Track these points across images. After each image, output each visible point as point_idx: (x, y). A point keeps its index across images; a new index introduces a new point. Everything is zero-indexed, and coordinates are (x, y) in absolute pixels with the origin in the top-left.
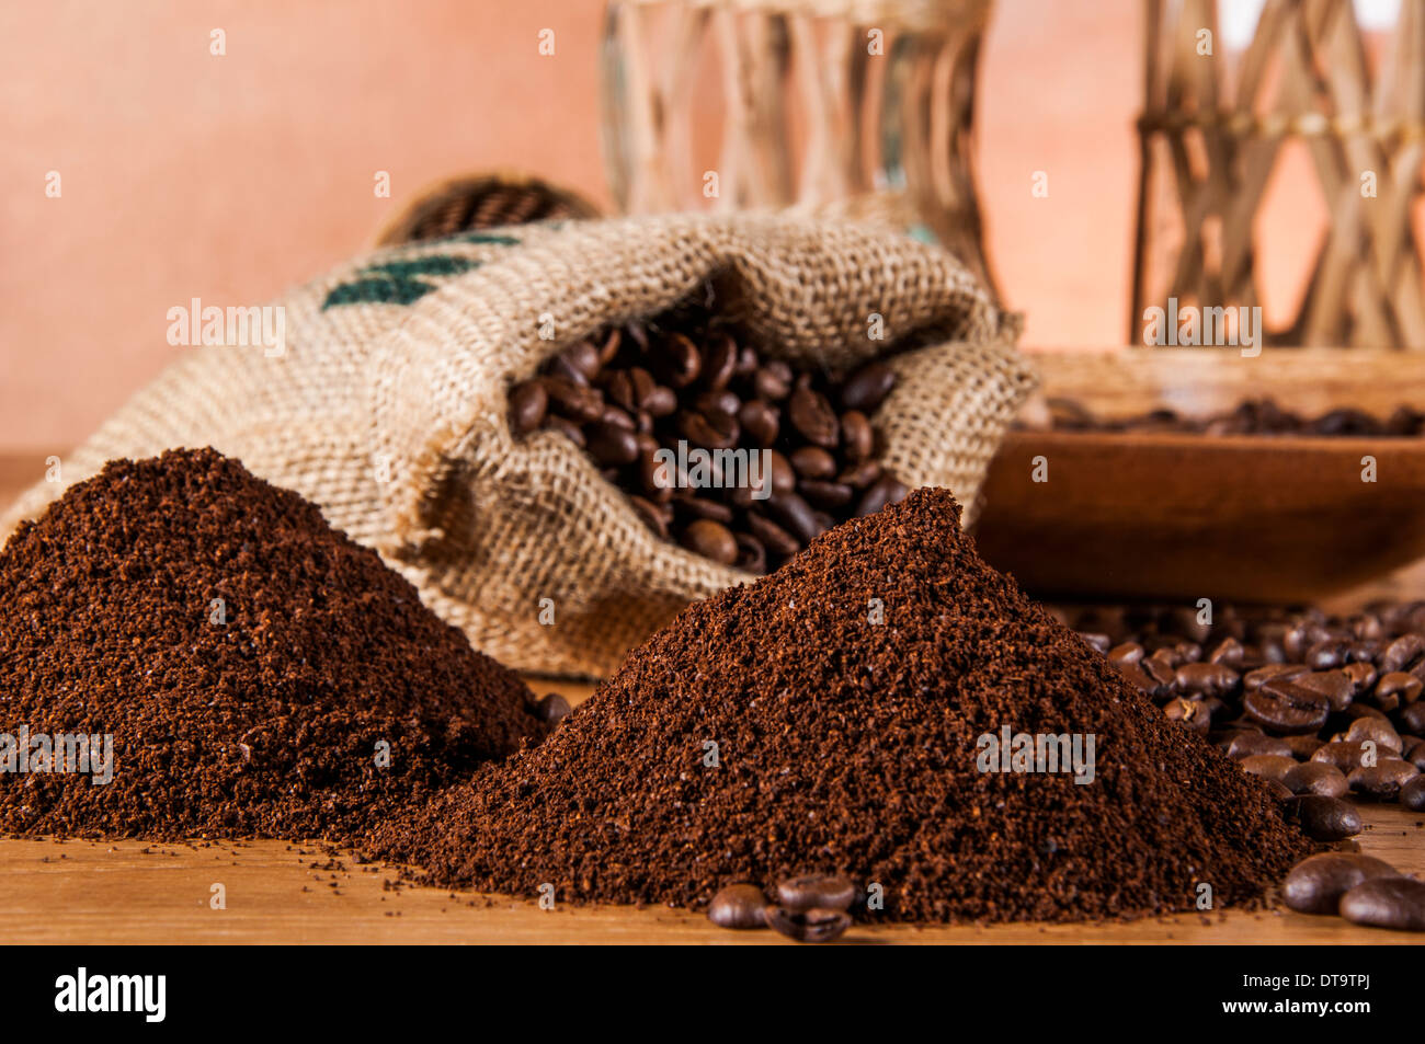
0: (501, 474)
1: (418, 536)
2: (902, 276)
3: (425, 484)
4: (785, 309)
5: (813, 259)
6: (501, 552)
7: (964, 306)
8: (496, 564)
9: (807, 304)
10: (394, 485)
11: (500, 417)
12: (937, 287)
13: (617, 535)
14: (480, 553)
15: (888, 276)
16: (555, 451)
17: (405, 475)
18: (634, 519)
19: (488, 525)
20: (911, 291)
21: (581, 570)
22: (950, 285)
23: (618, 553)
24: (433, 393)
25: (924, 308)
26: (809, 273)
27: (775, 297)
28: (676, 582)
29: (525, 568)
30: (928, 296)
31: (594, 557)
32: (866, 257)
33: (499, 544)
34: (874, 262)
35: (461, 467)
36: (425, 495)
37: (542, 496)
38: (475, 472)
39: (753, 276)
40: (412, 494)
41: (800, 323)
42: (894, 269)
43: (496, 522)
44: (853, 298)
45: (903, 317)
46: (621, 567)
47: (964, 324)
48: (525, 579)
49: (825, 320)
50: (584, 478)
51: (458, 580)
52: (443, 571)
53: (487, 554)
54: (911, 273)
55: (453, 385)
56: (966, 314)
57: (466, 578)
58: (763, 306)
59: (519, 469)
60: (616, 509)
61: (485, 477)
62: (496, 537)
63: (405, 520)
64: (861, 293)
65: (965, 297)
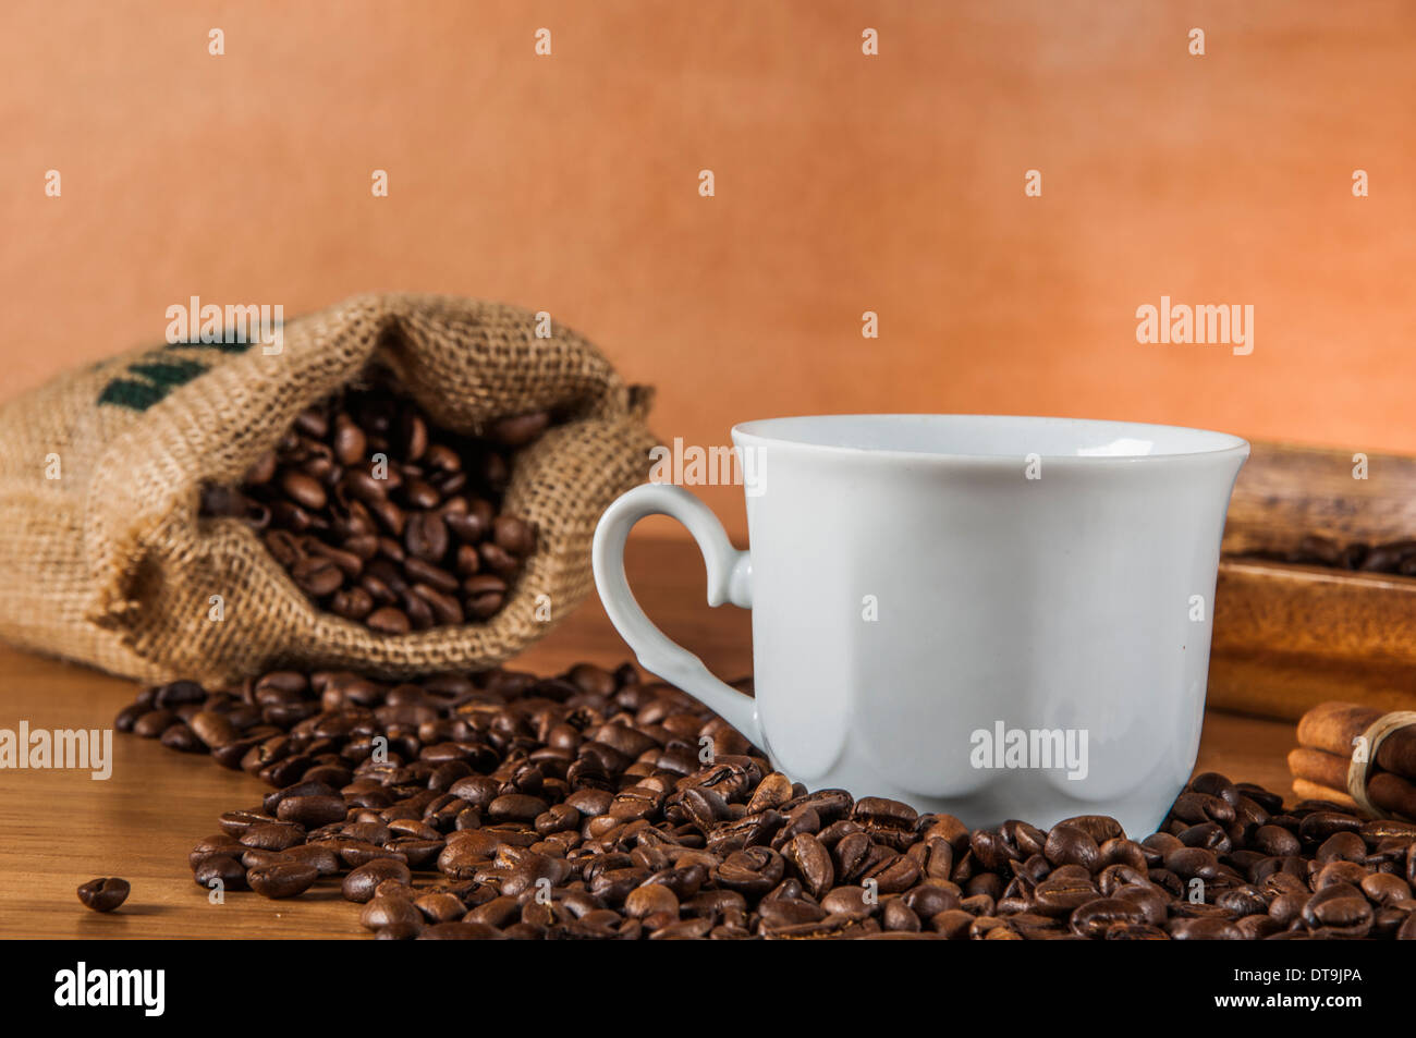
0: (188, 558)
1: (119, 606)
2: (545, 359)
3: (125, 564)
4: (443, 364)
5: (471, 330)
6: (188, 622)
7: (598, 388)
8: (185, 631)
9: (462, 364)
10: (101, 563)
11: (191, 514)
12: (574, 371)
13: (284, 608)
14: (171, 624)
15: (532, 356)
16: (233, 536)
17: (110, 556)
18: (297, 593)
19: (178, 598)
20: (552, 373)
21: (256, 636)
22: (586, 371)
23: (285, 623)
24: (138, 488)
25: (564, 387)
26: (465, 340)
27: (437, 356)
28: (335, 645)
29: (208, 635)
30: (567, 377)
31: (266, 627)
32: (515, 338)
33: (187, 614)
34: (521, 344)
35: (154, 551)
36: (125, 573)
37: (223, 574)
38: (167, 555)
39: (416, 337)
40: (114, 570)
41: (458, 380)
42: (539, 352)
43: (184, 596)
44: (501, 370)
45: (545, 394)
46: (288, 634)
47: (598, 405)
48: (210, 641)
49: (475, 381)
50: (258, 559)
51: (151, 643)
52: (139, 636)
53: (177, 623)
54: (553, 356)
55: (156, 484)
56: (601, 395)
57: (159, 643)
58: (426, 361)
59: (203, 553)
60: (283, 586)
61: (174, 562)
62: (184, 609)
63: (107, 593)
64: (509, 366)
65: (598, 381)
